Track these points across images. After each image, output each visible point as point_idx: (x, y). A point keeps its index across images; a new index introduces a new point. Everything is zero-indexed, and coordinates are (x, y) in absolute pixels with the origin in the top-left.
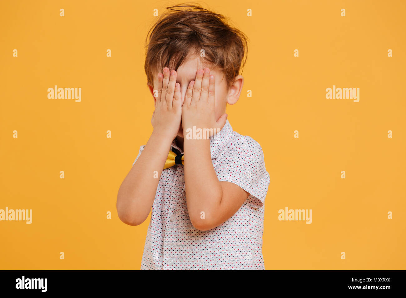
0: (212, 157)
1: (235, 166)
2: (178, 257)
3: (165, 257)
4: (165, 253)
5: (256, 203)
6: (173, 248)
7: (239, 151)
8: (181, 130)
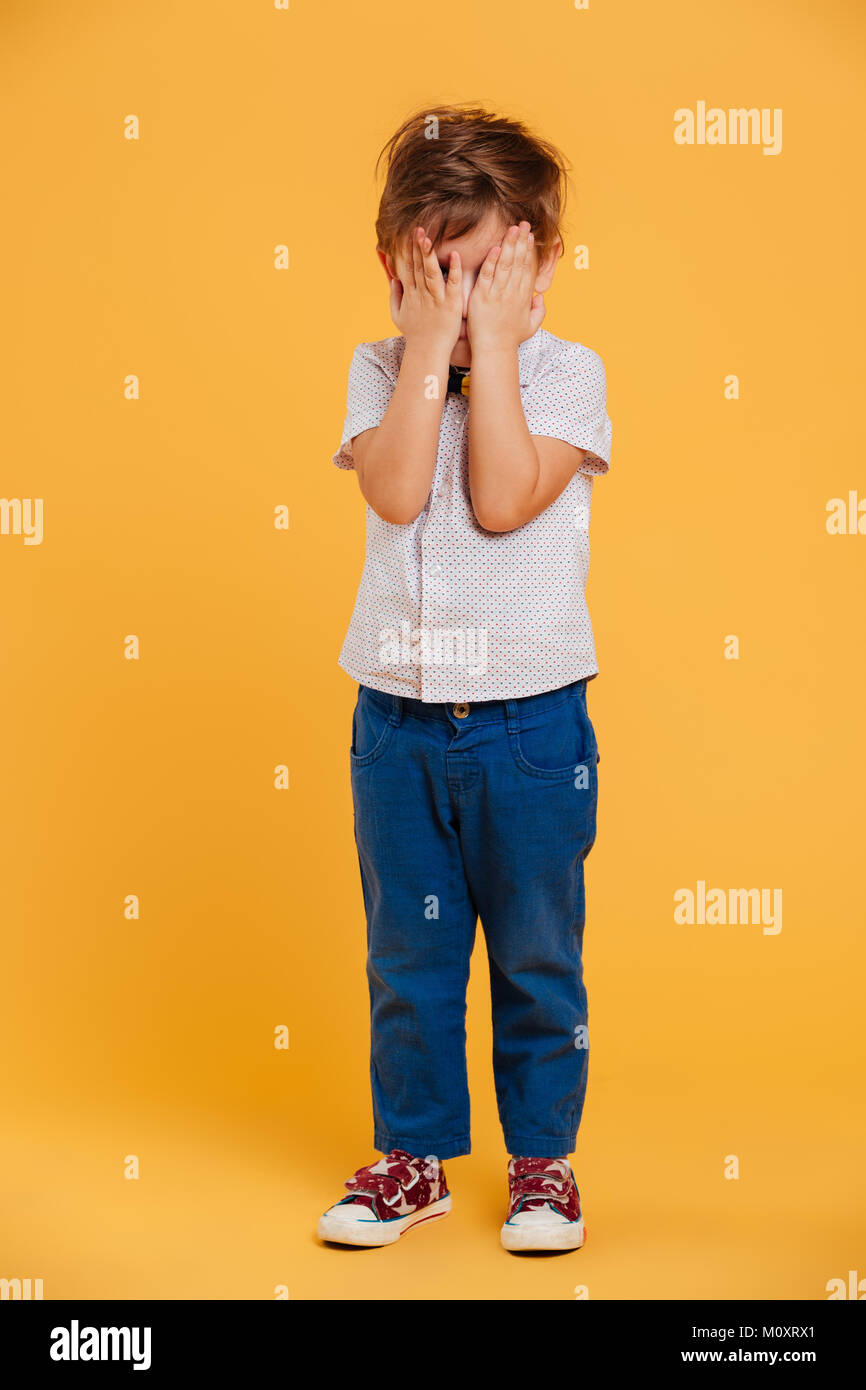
0: (521, 382)
1: (563, 404)
2: (451, 560)
3: (425, 561)
4: (424, 553)
5: (593, 463)
6: (441, 544)
7: (570, 372)
8: (465, 338)
